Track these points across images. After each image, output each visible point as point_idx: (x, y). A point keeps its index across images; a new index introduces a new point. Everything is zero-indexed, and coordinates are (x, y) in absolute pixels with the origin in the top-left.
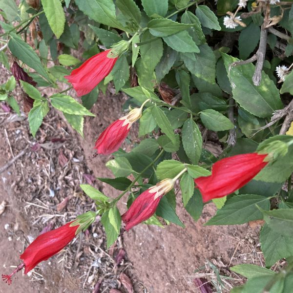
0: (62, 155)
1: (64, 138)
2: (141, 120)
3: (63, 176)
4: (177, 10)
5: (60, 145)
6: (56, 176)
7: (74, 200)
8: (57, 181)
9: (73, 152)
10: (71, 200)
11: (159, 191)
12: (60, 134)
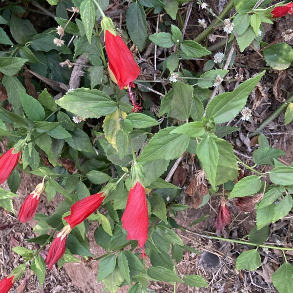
0: (13, 240)
1: (12, 223)
2: (46, 191)
3: (18, 259)
4: (53, 112)
5: (9, 230)
6: (11, 261)
7: (32, 279)
8: (13, 265)
9: (23, 234)
10: (29, 279)
11: (63, 234)
12: (7, 220)
